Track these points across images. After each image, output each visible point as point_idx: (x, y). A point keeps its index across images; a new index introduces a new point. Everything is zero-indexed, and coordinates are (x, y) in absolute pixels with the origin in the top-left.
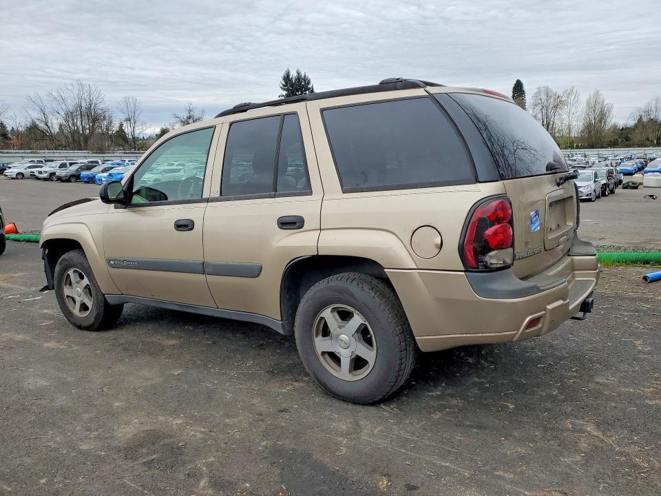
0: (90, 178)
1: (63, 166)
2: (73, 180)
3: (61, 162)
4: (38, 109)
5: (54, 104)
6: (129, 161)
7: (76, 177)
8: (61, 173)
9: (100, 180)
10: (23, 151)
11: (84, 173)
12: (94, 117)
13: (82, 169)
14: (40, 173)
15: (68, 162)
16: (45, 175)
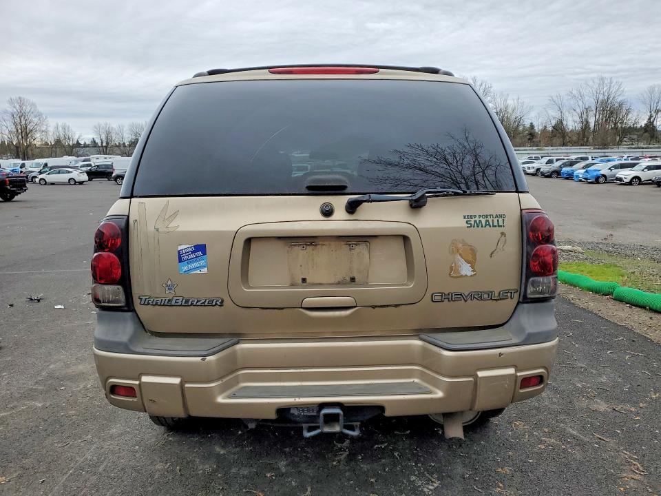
0: (570, 174)
1: (550, 162)
2: (554, 175)
3: (549, 158)
4: (557, 108)
5: (572, 102)
6: (628, 157)
7: (557, 173)
8: (546, 168)
9: (577, 176)
10: (523, 148)
11: (565, 170)
12: (610, 111)
13: (565, 165)
14: (529, 168)
15: (555, 159)
16: (532, 171)
